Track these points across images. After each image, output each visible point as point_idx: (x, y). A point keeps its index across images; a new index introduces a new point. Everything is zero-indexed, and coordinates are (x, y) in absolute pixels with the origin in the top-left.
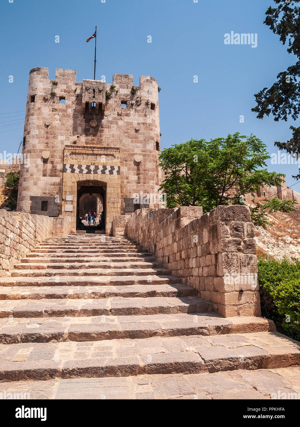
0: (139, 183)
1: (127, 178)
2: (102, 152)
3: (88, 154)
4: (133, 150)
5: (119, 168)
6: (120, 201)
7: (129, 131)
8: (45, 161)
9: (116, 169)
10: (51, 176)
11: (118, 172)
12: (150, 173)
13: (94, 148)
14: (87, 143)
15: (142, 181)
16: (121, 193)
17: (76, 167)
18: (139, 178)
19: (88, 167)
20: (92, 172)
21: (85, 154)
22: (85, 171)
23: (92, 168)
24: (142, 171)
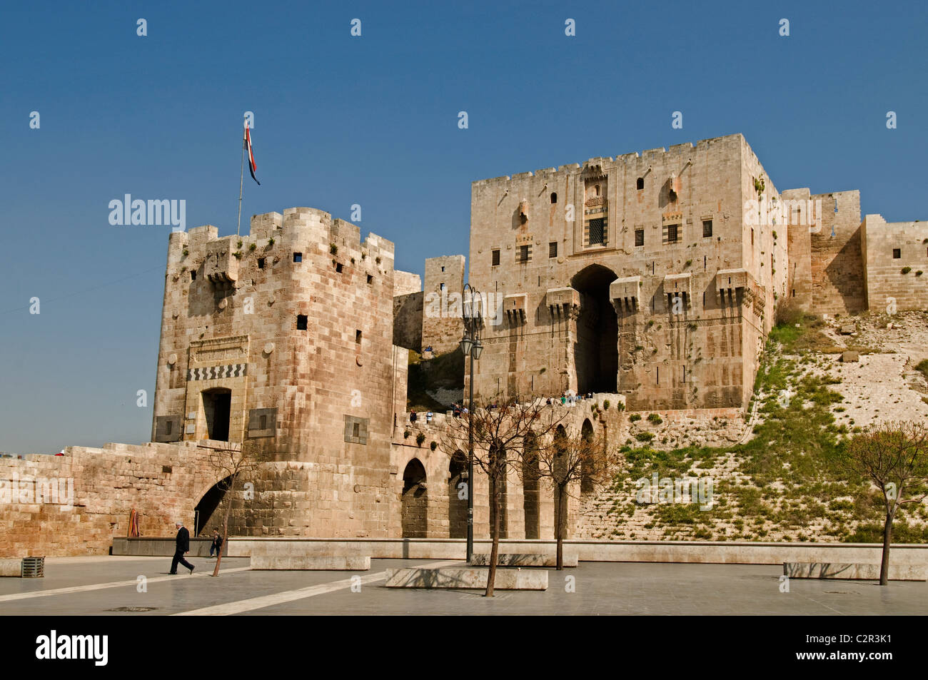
0: (268, 385)
1: (256, 381)
2: (228, 346)
3: (214, 351)
4: (264, 336)
5: (246, 365)
6: (244, 415)
7: (263, 307)
8: (172, 367)
9: (243, 367)
10: (177, 387)
11: (245, 372)
12: (283, 368)
13: (220, 340)
14: (215, 335)
15: (272, 382)
16: (247, 402)
17: (200, 372)
18: (268, 378)
19: (212, 371)
20: (217, 377)
21: (211, 351)
22: (210, 375)
23: (217, 370)
24: (272, 368)
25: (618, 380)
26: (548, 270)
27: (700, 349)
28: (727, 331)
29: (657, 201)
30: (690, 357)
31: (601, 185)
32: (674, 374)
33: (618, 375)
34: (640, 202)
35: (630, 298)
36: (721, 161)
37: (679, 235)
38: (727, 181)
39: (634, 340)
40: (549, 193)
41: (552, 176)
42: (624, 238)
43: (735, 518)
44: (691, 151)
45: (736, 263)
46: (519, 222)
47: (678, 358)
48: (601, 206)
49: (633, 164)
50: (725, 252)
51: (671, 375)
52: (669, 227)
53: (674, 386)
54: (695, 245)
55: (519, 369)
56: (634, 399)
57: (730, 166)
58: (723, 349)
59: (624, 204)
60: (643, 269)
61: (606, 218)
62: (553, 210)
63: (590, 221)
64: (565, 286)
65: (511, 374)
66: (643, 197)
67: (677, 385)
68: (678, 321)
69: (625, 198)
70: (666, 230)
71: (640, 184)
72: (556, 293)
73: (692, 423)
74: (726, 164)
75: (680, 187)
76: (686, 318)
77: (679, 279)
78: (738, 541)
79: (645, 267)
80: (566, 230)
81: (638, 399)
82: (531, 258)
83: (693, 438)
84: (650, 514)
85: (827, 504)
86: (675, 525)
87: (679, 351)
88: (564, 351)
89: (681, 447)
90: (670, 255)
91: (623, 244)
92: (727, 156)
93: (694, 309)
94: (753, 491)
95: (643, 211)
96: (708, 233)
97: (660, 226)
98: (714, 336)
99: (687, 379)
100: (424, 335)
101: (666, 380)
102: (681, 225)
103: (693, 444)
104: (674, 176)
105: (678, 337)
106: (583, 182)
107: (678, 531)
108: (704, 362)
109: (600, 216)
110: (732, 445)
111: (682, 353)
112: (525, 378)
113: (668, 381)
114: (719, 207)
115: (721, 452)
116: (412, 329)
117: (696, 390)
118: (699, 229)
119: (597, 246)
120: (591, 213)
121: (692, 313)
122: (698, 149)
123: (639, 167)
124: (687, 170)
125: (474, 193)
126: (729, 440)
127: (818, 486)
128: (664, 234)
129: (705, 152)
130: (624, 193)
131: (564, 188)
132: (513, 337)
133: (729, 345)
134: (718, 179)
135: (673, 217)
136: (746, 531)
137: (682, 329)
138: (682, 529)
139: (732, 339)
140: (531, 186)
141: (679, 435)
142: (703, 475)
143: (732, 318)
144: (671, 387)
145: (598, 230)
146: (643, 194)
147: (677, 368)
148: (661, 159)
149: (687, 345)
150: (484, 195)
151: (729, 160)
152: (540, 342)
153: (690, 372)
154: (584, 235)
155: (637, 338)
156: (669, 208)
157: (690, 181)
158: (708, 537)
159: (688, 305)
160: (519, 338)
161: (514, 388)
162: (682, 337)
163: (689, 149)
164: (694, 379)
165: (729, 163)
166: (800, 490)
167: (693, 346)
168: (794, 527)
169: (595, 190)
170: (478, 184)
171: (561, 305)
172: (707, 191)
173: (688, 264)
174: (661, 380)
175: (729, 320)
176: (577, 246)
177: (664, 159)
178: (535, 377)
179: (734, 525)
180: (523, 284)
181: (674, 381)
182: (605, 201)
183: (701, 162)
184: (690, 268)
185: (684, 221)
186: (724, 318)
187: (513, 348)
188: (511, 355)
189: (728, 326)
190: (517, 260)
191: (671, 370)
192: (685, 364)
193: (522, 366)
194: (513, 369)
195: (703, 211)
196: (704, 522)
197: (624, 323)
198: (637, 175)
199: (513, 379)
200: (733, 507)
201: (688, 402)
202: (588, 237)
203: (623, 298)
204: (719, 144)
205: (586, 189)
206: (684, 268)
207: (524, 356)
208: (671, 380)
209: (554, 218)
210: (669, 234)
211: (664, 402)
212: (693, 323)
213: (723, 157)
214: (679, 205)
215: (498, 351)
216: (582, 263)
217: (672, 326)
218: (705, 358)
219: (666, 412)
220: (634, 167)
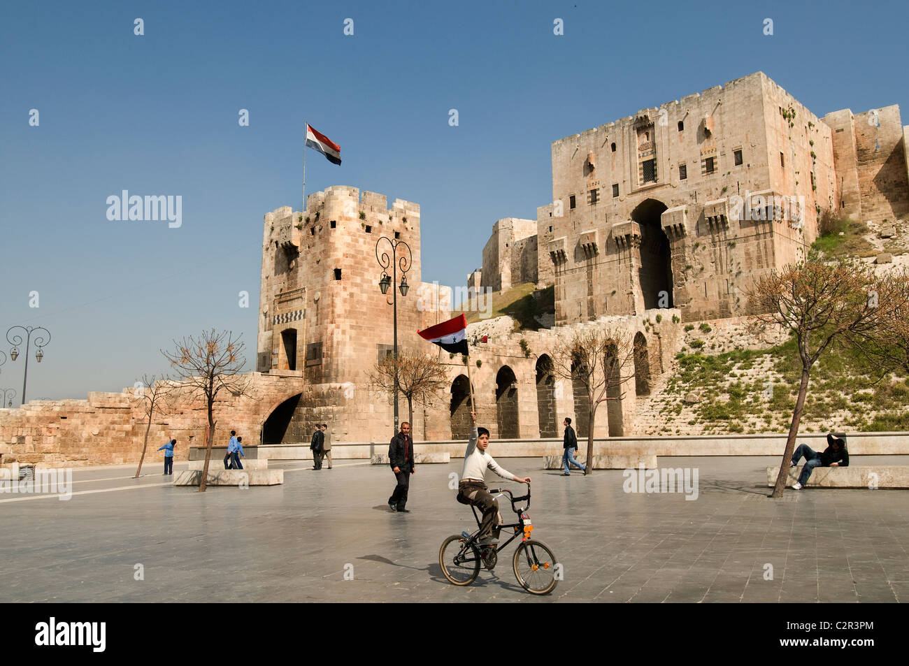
1: (310, 321)
2: (295, 296)
3: (288, 301)
5: (305, 310)
6: (305, 348)
7: (314, 264)
8: (266, 315)
17: (280, 318)
19: (287, 316)
20: (289, 320)
21: (286, 301)
22: (285, 320)
23: (289, 315)
24: (319, 311)
25: (674, 297)
26: (612, 208)
27: (739, 263)
28: (761, 245)
29: (695, 139)
30: (731, 271)
31: (650, 132)
32: (719, 288)
33: (673, 292)
34: (681, 141)
35: (678, 225)
36: (746, 98)
37: (715, 166)
38: (752, 115)
39: (684, 260)
40: (609, 144)
41: (611, 129)
42: (670, 174)
43: (765, 412)
44: (720, 93)
45: (764, 185)
46: (587, 171)
47: (722, 273)
48: (650, 150)
49: (674, 110)
50: (754, 176)
51: (717, 290)
52: (707, 160)
53: (720, 298)
54: (729, 173)
55: (596, 292)
56: (688, 312)
57: (754, 101)
58: (759, 262)
59: (669, 145)
60: (687, 198)
61: (655, 159)
62: (614, 157)
63: (643, 162)
64: (626, 219)
65: (589, 297)
66: (684, 137)
67: (722, 296)
68: (720, 241)
69: (669, 140)
70: (705, 163)
71: (681, 126)
72: (619, 227)
73: (736, 330)
74: (750, 100)
75: (713, 125)
76: (726, 237)
77: (716, 205)
78: (765, 434)
79: (689, 197)
80: (624, 173)
81: (691, 312)
82: (599, 200)
83: (737, 343)
84: (695, 412)
85: (849, 397)
86: (713, 421)
87: (722, 268)
88: (629, 275)
89: (727, 351)
90: (709, 185)
91: (670, 179)
92: (750, 92)
93: (732, 229)
94: (784, 388)
95: (684, 149)
96: (739, 162)
97: (699, 161)
98: (750, 251)
99: (730, 292)
100: (539, 270)
101: (713, 294)
102: (716, 157)
103: (737, 348)
104: (707, 116)
105: (720, 255)
106: (636, 131)
107: (716, 426)
108: (743, 275)
109: (651, 157)
110: (769, 347)
111: (724, 268)
112: (601, 300)
113: (714, 294)
114: (747, 138)
115: (760, 354)
116: (532, 266)
117: (738, 300)
118: (731, 159)
119: (650, 184)
120: (643, 156)
121: (731, 233)
122: (726, 90)
123: (679, 112)
124: (718, 109)
125: (553, 151)
126: (767, 343)
127: (843, 381)
128: (703, 167)
129: (732, 92)
130: (669, 136)
131: (621, 137)
132: (589, 266)
133: (764, 258)
134: (744, 113)
135: (709, 151)
136: (774, 424)
137: (723, 248)
138: (719, 424)
139: (766, 252)
140: (596, 140)
141: (725, 340)
142: (742, 375)
143: (765, 233)
144: (718, 299)
145: (650, 170)
146: (684, 135)
147: (721, 282)
148: (696, 103)
149: (729, 261)
150: (561, 151)
151: (752, 96)
152: (610, 269)
153: (732, 284)
154: (638, 176)
155: (687, 259)
156: (706, 144)
157: (721, 119)
158: (740, 431)
159: (727, 226)
160: (594, 267)
161: (593, 310)
162: (724, 254)
163: (719, 92)
164: (736, 290)
165: (752, 99)
166: (826, 384)
167: (734, 262)
168: (817, 419)
169: (646, 136)
170: (556, 144)
171: (623, 236)
172: (735, 125)
173: (724, 190)
174: (708, 294)
175: (762, 236)
176: (634, 185)
177: (698, 103)
178: (608, 299)
179: (763, 420)
180: (594, 222)
181: (719, 293)
182: (654, 144)
183: (728, 101)
184: (726, 194)
185: (718, 154)
186: (758, 234)
187: (590, 275)
188: (588, 282)
189: (762, 241)
190: (588, 202)
191: (717, 285)
192: (728, 278)
193: (598, 290)
194: (590, 293)
195: (734, 143)
196: (738, 418)
197: (675, 247)
198: (678, 119)
199: (591, 302)
200: (765, 403)
201: (732, 311)
202: (642, 177)
203: (672, 226)
204: (742, 84)
205: (638, 136)
206: (722, 194)
207: (599, 281)
208: (717, 293)
209: (615, 164)
210: (707, 166)
211: (712, 313)
212: (732, 242)
213: (747, 94)
214: (714, 140)
215: (579, 279)
216: (638, 199)
217: (715, 246)
218: (743, 271)
219: (715, 321)
220: (675, 113)
